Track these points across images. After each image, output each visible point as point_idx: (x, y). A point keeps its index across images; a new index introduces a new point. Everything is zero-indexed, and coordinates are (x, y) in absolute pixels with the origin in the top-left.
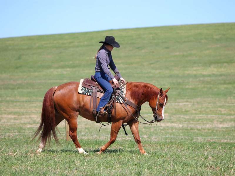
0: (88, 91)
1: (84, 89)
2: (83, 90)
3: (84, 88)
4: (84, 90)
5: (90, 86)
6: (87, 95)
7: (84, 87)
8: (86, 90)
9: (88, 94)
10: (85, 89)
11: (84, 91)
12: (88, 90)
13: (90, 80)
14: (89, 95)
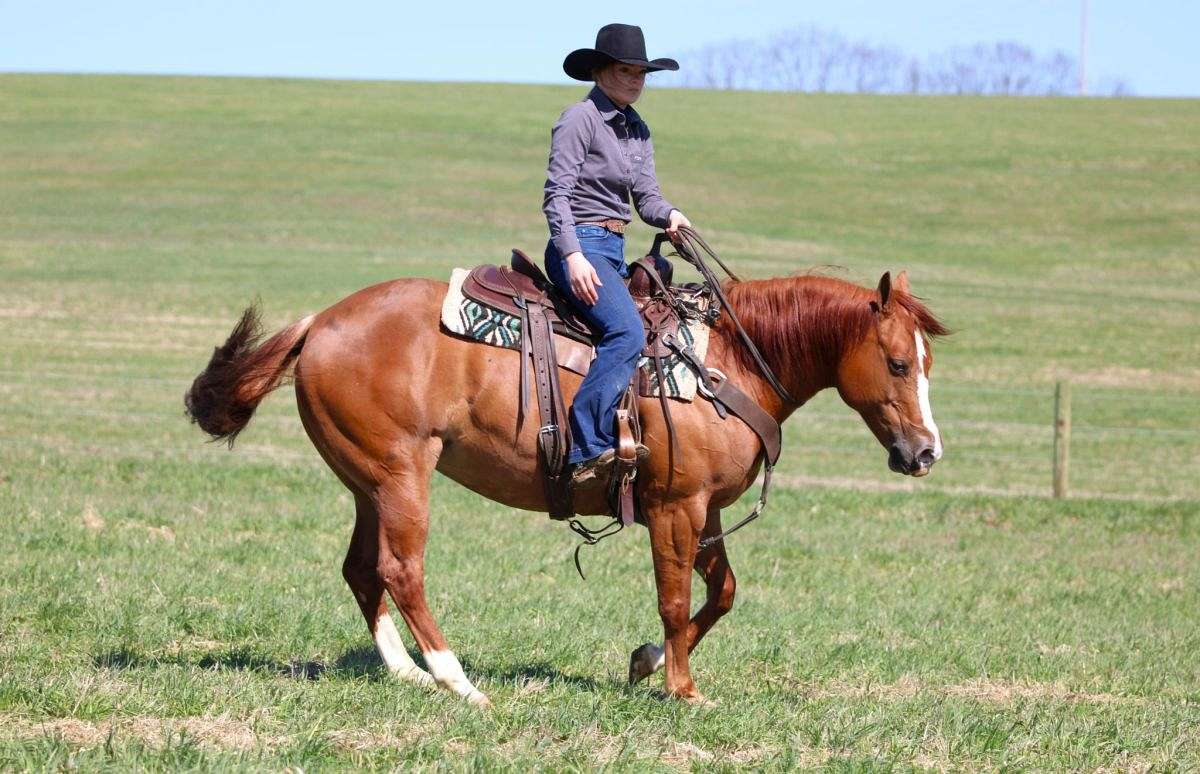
0: (500, 324)
1: (475, 312)
2: (470, 314)
3: (474, 305)
4: (472, 319)
5: (511, 297)
6: (493, 344)
7: (473, 300)
8: (484, 316)
9: (494, 338)
10: (479, 312)
11: (476, 322)
12: (497, 319)
13: (509, 268)
14: (503, 347)
